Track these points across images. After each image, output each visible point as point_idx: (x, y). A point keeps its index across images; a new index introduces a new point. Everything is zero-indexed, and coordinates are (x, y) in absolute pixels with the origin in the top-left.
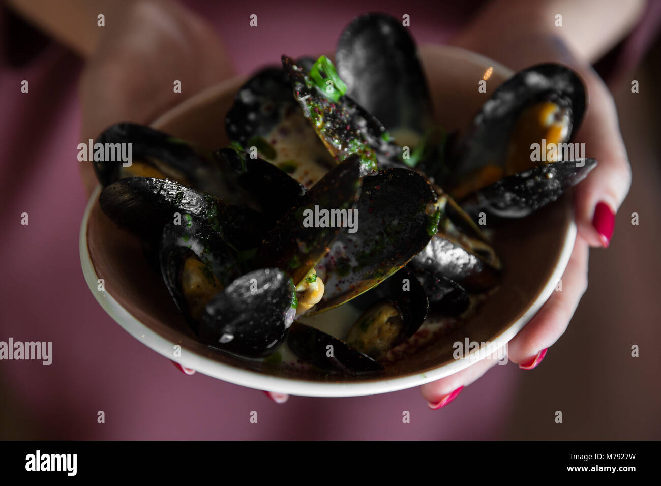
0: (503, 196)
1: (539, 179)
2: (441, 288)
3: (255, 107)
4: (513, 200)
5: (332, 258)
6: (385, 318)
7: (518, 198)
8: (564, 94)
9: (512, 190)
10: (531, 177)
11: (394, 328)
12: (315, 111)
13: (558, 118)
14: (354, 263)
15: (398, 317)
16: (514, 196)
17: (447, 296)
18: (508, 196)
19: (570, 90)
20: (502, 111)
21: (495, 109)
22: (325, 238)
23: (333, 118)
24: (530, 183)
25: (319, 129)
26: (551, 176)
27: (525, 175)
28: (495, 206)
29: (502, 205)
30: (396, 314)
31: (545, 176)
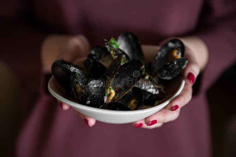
0: (163, 72)
1: (172, 64)
2: (148, 95)
3: (95, 55)
4: (166, 73)
5: (117, 89)
6: (132, 102)
7: (168, 72)
8: (179, 48)
9: (166, 70)
10: (170, 64)
11: (135, 105)
12: (111, 50)
13: (178, 54)
14: (123, 89)
15: (136, 102)
16: (166, 71)
17: (149, 97)
18: (165, 71)
19: (180, 46)
20: (163, 55)
21: (161, 55)
22: (114, 73)
23: (116, 52)
24: (170, 66)
25: (112, 54)
26: (175, 63)
27: (168, 64)
28: (162, 76)
29: (164, 75)
30: (135, 101)
31: (174, 64)
